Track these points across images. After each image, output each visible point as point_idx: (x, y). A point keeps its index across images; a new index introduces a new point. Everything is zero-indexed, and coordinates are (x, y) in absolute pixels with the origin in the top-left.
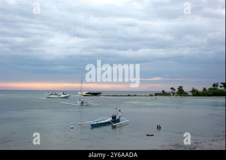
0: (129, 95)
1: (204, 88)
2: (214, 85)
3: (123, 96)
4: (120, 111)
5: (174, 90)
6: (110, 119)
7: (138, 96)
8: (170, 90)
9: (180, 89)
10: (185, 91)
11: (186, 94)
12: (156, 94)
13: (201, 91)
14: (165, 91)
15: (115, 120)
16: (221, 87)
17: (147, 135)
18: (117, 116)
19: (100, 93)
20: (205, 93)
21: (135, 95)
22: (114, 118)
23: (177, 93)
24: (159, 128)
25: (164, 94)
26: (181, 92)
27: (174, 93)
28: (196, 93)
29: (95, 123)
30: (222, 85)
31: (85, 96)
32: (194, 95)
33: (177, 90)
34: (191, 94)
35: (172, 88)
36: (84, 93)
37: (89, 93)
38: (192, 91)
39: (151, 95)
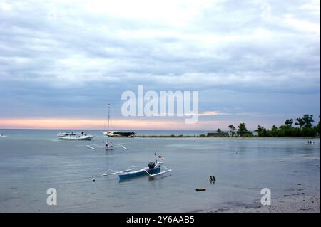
0: (173, 136)
1: (274, 126)
2: (287, 122)
3: (164, 137)
4: (160, 157)
5: (234, 128)
6: (146, 168)
7: (185, 137)
8: (229, 129)
9: (242, 127)
10: (248, 130)
11: (249, 134)
12: (210, 135)
13: (270, 129)
14: (222, 130)
15: (153, 169)
16: (296, 124)
17: (197, 190)
18: (156, 164)
19: (133, 133)
20: (276, 133)
21: (181, 136)
22: (152, 166)
23: (238, 132)
24: (213, 179)
25: (220, 133)
26: (243, 132)
27: (234, 133)
28: (263, 133)
29: (125, 174)
30: (298, 122)
31: (112, 136)
32: (260, 135)
33: (237, 129)
34: (256, 134)
35: (231, 127)
36: (112, 133)
37: (118, 133)
38: (257, 131)
39: (203, 136)
